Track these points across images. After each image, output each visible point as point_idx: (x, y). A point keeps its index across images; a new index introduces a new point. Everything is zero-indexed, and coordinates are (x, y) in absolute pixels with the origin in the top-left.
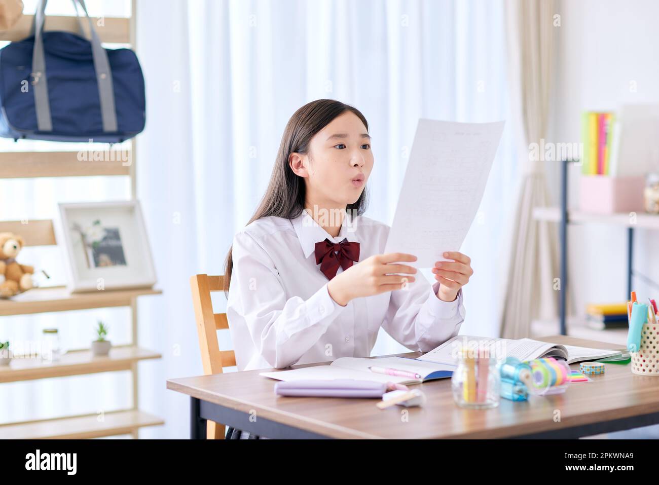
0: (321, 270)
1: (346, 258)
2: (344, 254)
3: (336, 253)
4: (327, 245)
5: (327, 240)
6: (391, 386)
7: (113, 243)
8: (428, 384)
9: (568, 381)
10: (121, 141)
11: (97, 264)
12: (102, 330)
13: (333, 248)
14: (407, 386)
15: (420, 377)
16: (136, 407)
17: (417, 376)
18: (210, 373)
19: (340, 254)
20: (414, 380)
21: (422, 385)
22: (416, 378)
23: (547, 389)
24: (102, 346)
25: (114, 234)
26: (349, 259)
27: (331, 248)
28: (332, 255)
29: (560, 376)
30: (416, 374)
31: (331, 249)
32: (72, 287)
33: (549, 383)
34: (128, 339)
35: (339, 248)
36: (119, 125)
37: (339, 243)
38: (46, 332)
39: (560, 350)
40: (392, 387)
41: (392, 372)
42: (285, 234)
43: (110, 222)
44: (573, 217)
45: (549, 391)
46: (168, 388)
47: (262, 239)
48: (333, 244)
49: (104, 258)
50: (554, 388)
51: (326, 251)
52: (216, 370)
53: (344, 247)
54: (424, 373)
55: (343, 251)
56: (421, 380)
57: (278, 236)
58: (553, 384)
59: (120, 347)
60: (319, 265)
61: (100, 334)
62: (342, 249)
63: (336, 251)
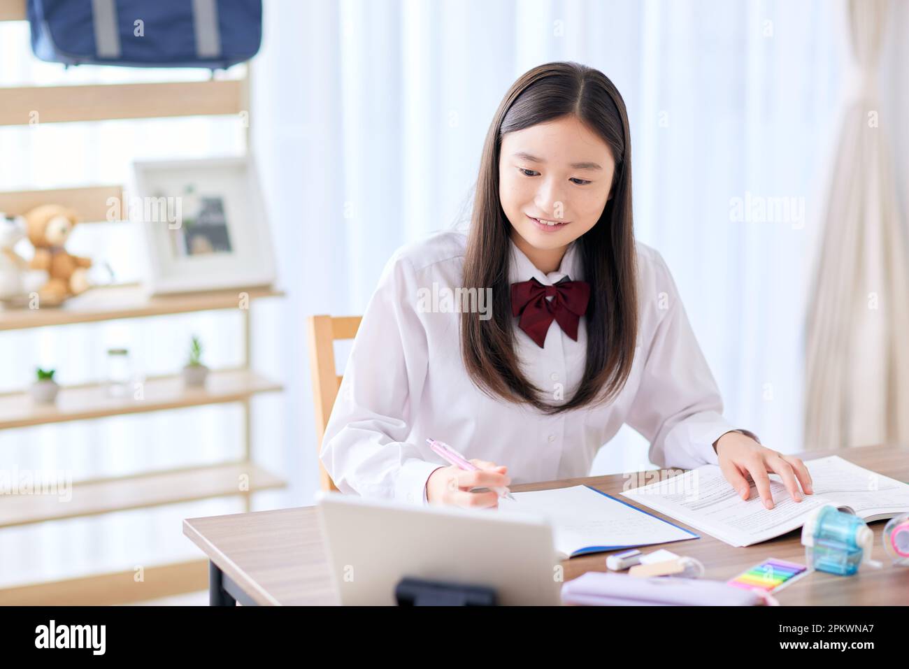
0: (520, 326)
1: (565, 309)
2: (561, 302)
4: (535, 286)
5: (533, 279)
7: (213, 219)
10: (226, 67)
11: (190, 250)
12: (196, 346)
13: (545, 292)
16: (248, 458)
19: (555, 302)
24: (196, 372)
25: (215, 206)
26: (570, 311)
27: (541, 291)
28: (539, 303)
31: (540, 294)
32: (150, 287)
34: (237, 358)
35: (553, 293)
36: (223, 45)
37: (554, 285)
38: (113, 352)
43: (210, 187)
48: (544, 287)
49: (200, 242)
51: (530, 296)
53: (563, 290)
55: (561, 297)
59: (225, 371)
60: (518, 319)
61: (194, 351)
62: (560, 295)
63: (549, 295)
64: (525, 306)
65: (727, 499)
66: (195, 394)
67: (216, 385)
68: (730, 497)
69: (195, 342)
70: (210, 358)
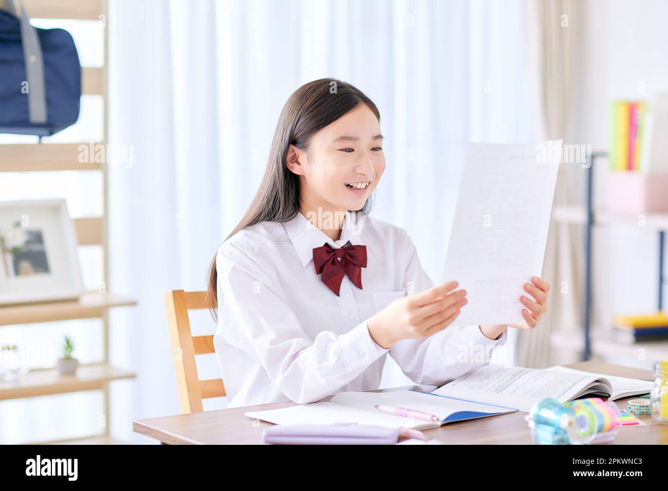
0: (322, 280)
1: (351, 265)
2: (348, 260)
3: (339, 259)
4: (327, 251)
5: (326, 245)
6: (403, 432)
8: (447, 428)
9: (618, 424)
10: (51, 133)
11: (18, 272)
12: (69, 345)
13: (335, 254)
14: (422, 431)
15: (438, 420)
16: (107, 433)
17: (434, 418)
18: (188, 411)
19: (344, 261)
20: (430, 423)
21: (440, 429)
22: (433, 420)
23: (593, 437)
24: (69, 365)
26: (355, 265)
27: (332, 254)
28: (333, 263)
29: (608, 421)
30: (434, 416)
31: (333, 256)
33: (596, 430)
34: (99, 356)
35: (342, 253)
36: (49, 115)
37: (342, 248)
38: (4, 348)
39: (604, 385)
40: (405, 433)
41: (403, 412)
42: (278, 241)
44: (600, 217)
45: (595, 439)
46: (135, 430)
47: (253, 250)
48: (334, 250)
50: (600, 435)
51: (327, 257)
52: (196, 408)
54: (443, 414)
55: (348, 257)
56: (440, 424)
57: (270, 245)
58: (600, 430)
59: (90, 365)
60: (320, 275)
61: (66, 349)
62: (346, 254)
63: (339, 257)
64: (324, 265)
65: (516, 380)
66: (68, 380)
67: (83, 375)
68: (518, 378)
69: (68, 341)
70: (79, 354)
